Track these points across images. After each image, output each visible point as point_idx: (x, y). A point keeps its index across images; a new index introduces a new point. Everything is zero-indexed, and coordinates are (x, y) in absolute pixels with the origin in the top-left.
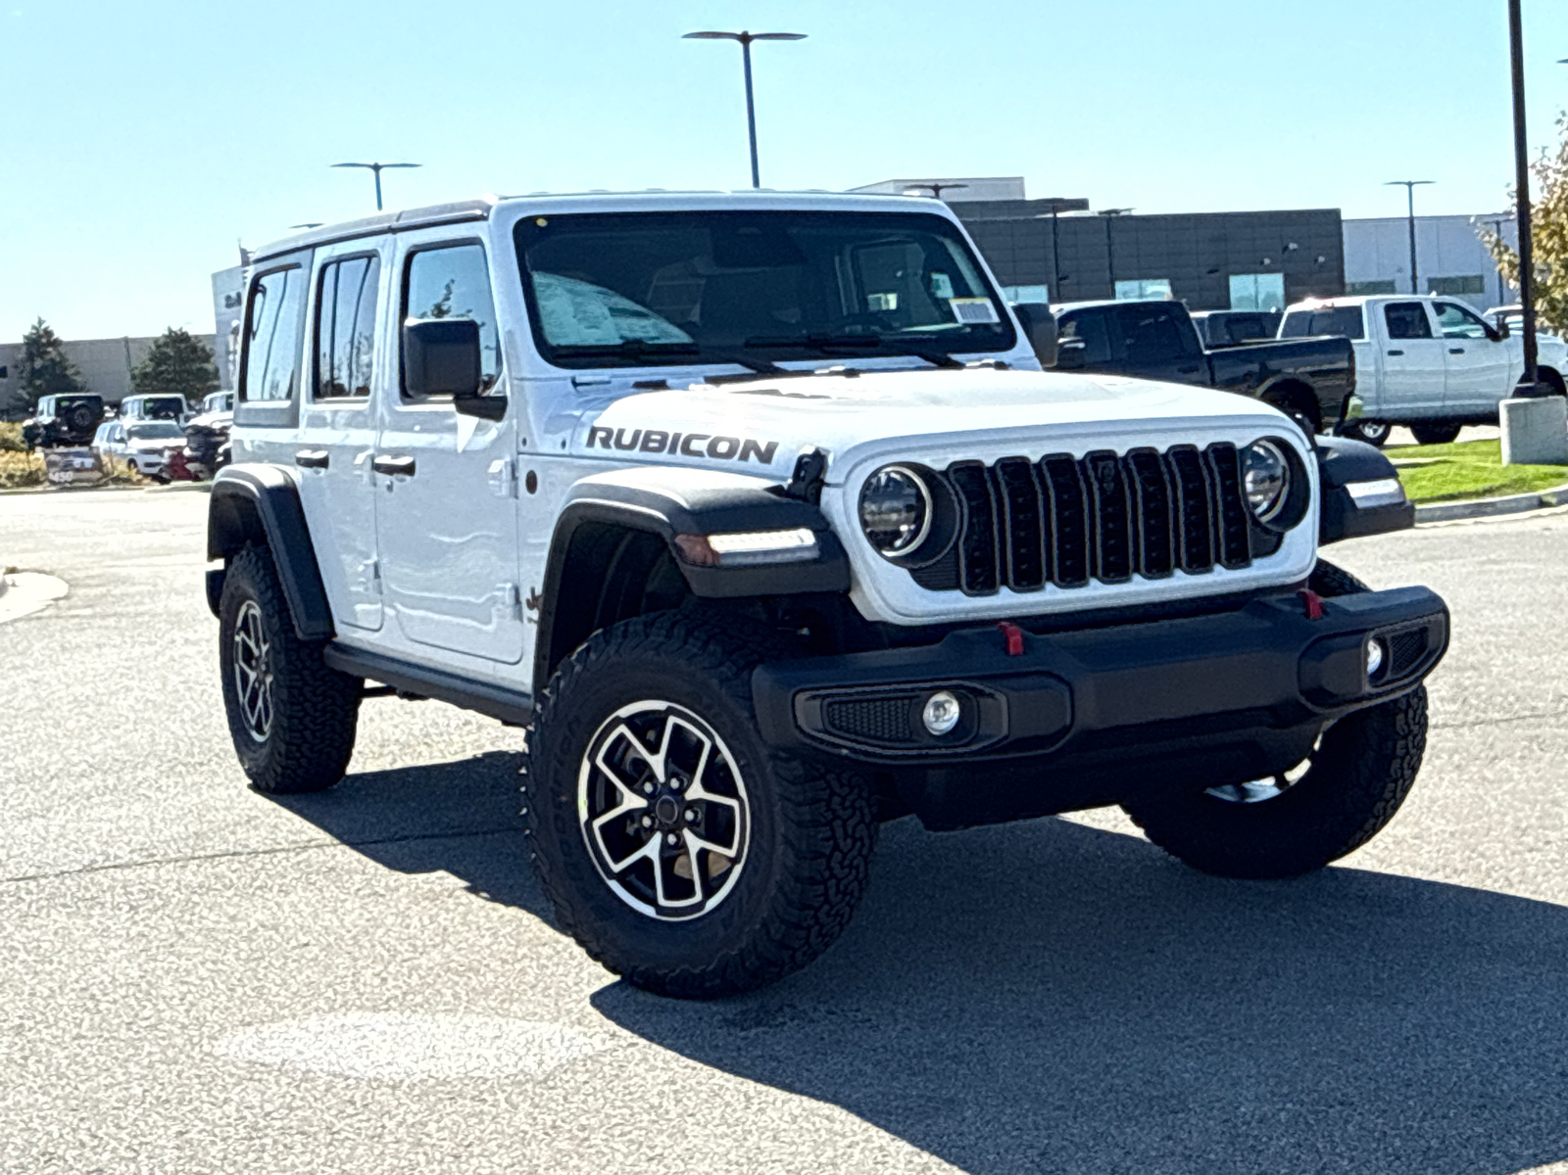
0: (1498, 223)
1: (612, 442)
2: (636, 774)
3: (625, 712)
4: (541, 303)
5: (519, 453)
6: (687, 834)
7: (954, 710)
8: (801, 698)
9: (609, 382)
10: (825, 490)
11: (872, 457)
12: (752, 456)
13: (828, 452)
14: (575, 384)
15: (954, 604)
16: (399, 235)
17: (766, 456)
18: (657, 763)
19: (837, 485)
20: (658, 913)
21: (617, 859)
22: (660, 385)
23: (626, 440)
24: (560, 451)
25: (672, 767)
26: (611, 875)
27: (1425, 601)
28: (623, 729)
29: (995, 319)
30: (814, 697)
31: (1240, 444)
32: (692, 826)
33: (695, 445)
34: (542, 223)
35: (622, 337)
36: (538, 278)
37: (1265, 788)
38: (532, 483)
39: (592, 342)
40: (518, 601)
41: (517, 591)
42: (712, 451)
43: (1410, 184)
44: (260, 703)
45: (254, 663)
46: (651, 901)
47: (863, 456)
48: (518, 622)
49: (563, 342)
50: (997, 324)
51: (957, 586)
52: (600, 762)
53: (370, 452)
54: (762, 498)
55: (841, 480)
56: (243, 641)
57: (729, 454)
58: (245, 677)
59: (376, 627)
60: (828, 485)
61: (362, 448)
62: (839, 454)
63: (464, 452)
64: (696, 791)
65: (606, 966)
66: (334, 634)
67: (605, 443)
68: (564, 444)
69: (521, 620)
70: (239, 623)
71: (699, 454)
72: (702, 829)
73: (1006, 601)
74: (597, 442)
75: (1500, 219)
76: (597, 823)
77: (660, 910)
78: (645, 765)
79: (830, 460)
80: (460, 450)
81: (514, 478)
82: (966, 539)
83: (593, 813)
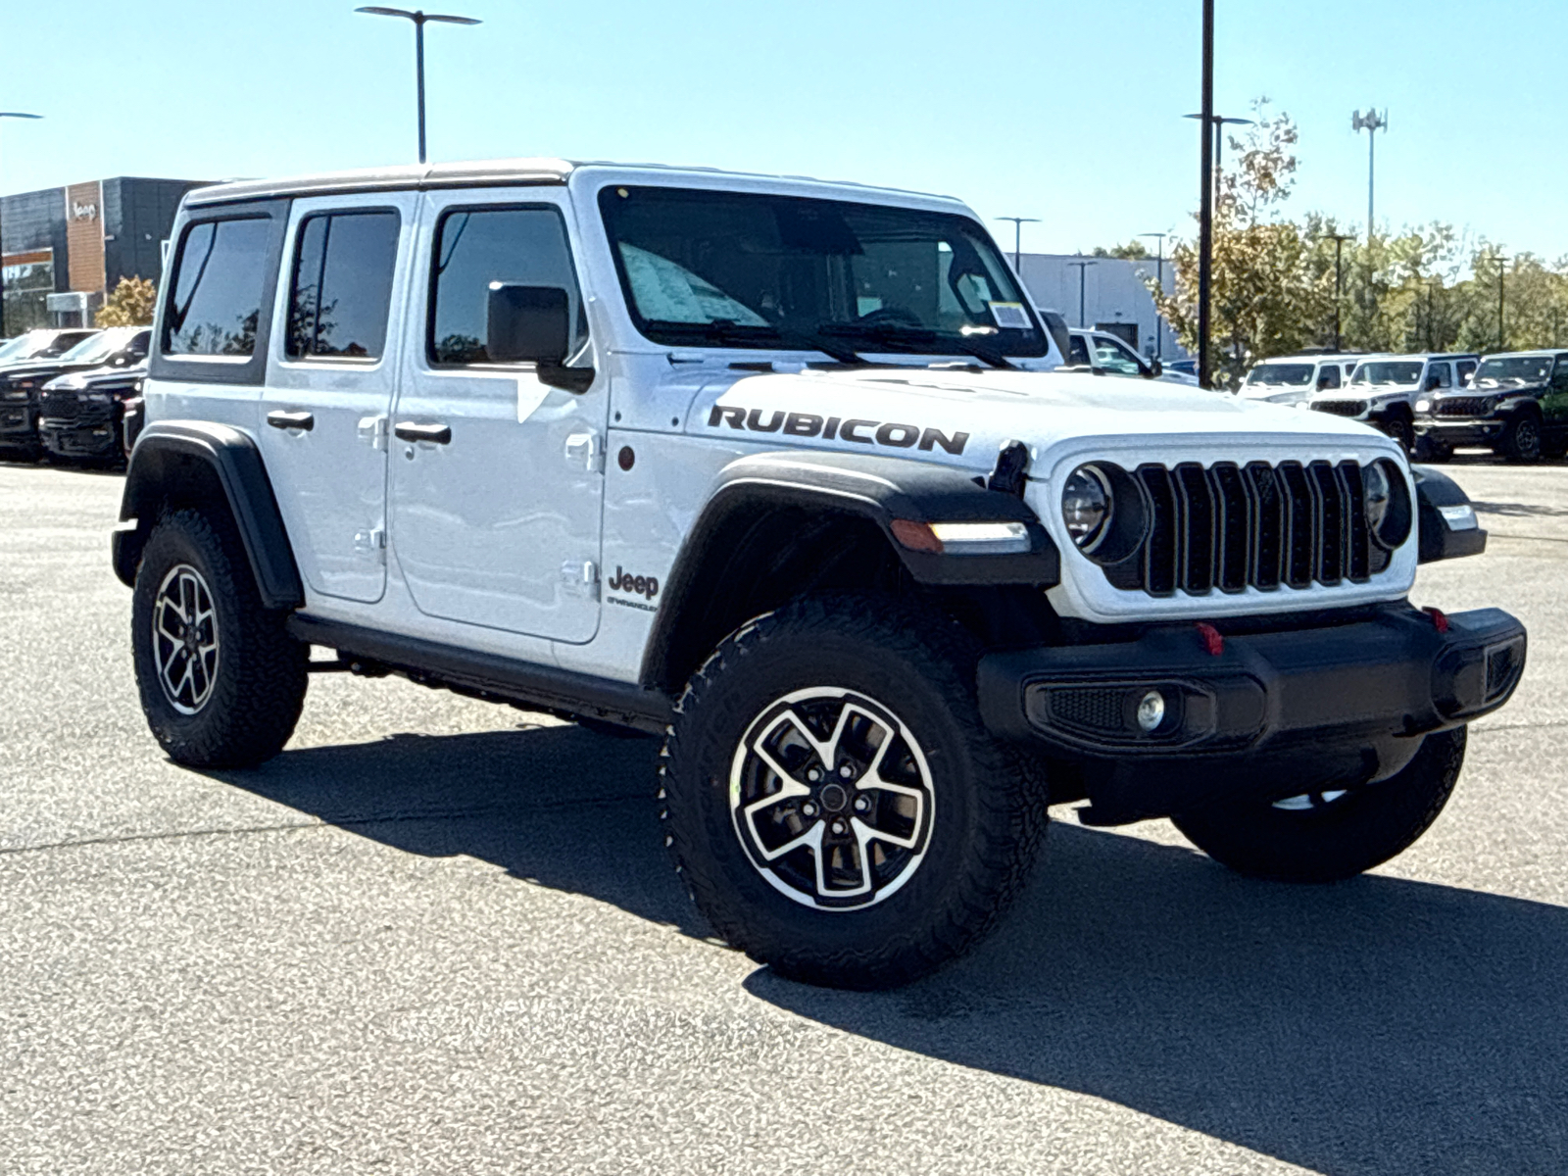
0: (1083, 265)
1: (744, 423)
2: (799, 761)
3: (792, 698)
4: (632, 275)
5: (609, 428)
6: (856, 823)
7: (1159, 708)
8: (1032, 689)
9: (701, 362)
10: (1029, 485)
11: (1076, 453)
12: (937, 446)
13: (1031, 446)
14: (672, 361)
15: (1139, 604)
16: (429, 194)
17: (956, 446)
18: (827, 751)
19: (1039, 480)
20: (817, 902)
21: (770, 847)
22: (766, 368)
23: (765, 420)
24: (671, 428)
25: (843, 755)
26: (763, 863)
27: (1504, 624)
28: (789, 715)
29: (1029, 325)
30: (1042, 689)
31: (1363, 463)
32: (863, 816)
33: (858, 431)
34: (623, 193)
35: (708, 317)
36: (626, 250)
37: (1301, 802)
38: (627, 459)
39: (681, 319)
40: (597, 581)
41: (597, 571)
42: (884, 437)
43: (1018, 221)
44: (189, 673)
45: (182, 630)
46: (812, 891)
47: (1070, 451)
48: (596, 603)
49: (655, 317)
50: (1028, 330)
51: (1141, 586)
52: (758, 747)
53: (384, 416)
54: (967, 488)
55: (1047, 476)
56: (168, 607)
57: (908, 441)
58: (165, 646)
59: (375, 598)
60: (1031, 479)
61: (370, 413)
62: (1044, 449)
63: (526, 423)
64: (871, 780)
65: (751, 955)
66: (302, 604)
67: (735, 423)
68: (675, 422)
69: (599, 600)
70: (164, 587)
71: (867, 440)
72: (873, 818)
73: (1182, 604)
74: (724, 423)
75: (1085, 261)
76: (750, 810)
77: (819, 899)
78: (813, 751)
79: (1034, 454)
80: (521, 421)
81: (603, 454)
82: (1153, 540)
83: (746, 801)
